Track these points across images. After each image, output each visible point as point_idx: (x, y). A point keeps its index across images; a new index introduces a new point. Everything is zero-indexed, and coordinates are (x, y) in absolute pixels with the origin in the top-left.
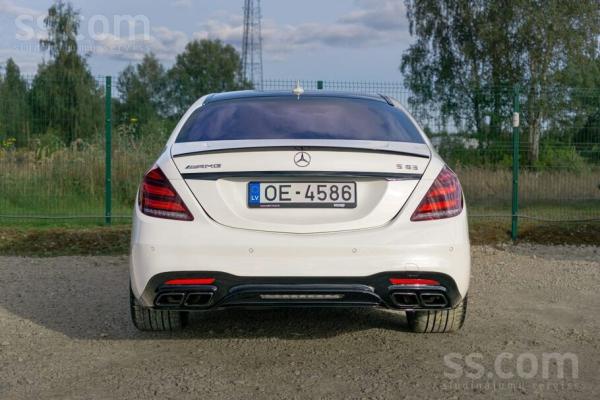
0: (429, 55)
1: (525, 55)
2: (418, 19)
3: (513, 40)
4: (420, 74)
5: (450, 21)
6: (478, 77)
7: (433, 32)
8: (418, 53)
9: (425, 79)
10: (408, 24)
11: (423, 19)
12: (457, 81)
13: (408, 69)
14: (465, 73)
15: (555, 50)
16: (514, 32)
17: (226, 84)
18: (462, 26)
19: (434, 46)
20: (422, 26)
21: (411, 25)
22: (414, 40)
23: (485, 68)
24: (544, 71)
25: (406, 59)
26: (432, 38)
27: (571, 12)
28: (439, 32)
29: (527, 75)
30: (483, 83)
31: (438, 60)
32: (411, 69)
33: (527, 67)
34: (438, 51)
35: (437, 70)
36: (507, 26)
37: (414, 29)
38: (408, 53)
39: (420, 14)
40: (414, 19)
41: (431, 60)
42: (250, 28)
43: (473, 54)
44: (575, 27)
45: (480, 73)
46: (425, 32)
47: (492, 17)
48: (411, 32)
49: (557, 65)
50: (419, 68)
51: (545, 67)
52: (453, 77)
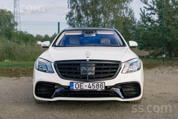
0: (74, 15)
1: (102, 15)
2: (71, 4)
3: (98, 11)
4: (71, 20)
5: (80, 5)
6: (89, 22)
7: (75, 8)
8: (71, 14)
9: (73, 22)
10: (68, 5)
11: (72, 4)
12: (82, 22)
13: (68, 19)
14: (85, 20)
15: (111, 14)
16: (99, 8)
17: (9, 23)
18: (84, 6)
19: (76, 12)
20: (72, 6)
21: (69, 6)
22: (69, 10)
23: (90, 19)
24: (108, 20)
25: (67, 16)
26: (75, 10)
27: (115, 3)
28: (77, 8)
29: (103, 21)
30: (90, 23)
31: (76, 16)
32: (69, 19)
33: (103, 19)
34: (77, 13)
35: (76, 19)
36: (97, 7)
37: (69, 7)
38: (68, 14)
39: (71, 2)
40: (69, 4)
41: (75, 16)
42: (16, 5)
43: (87, 15)
44: (116, 7)
45: (89, 20)
46: (73, 8)
47: (92, 3)
48: (68, 8)
49: (111, 18)
50: (71, 18)
51: (108, 19)
52: (81, 21)
